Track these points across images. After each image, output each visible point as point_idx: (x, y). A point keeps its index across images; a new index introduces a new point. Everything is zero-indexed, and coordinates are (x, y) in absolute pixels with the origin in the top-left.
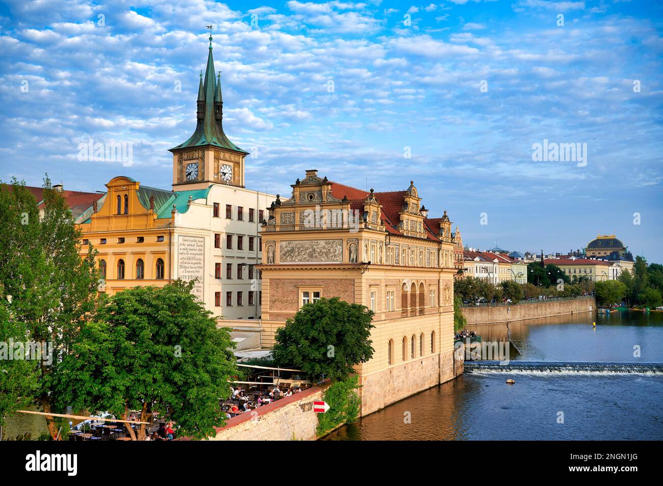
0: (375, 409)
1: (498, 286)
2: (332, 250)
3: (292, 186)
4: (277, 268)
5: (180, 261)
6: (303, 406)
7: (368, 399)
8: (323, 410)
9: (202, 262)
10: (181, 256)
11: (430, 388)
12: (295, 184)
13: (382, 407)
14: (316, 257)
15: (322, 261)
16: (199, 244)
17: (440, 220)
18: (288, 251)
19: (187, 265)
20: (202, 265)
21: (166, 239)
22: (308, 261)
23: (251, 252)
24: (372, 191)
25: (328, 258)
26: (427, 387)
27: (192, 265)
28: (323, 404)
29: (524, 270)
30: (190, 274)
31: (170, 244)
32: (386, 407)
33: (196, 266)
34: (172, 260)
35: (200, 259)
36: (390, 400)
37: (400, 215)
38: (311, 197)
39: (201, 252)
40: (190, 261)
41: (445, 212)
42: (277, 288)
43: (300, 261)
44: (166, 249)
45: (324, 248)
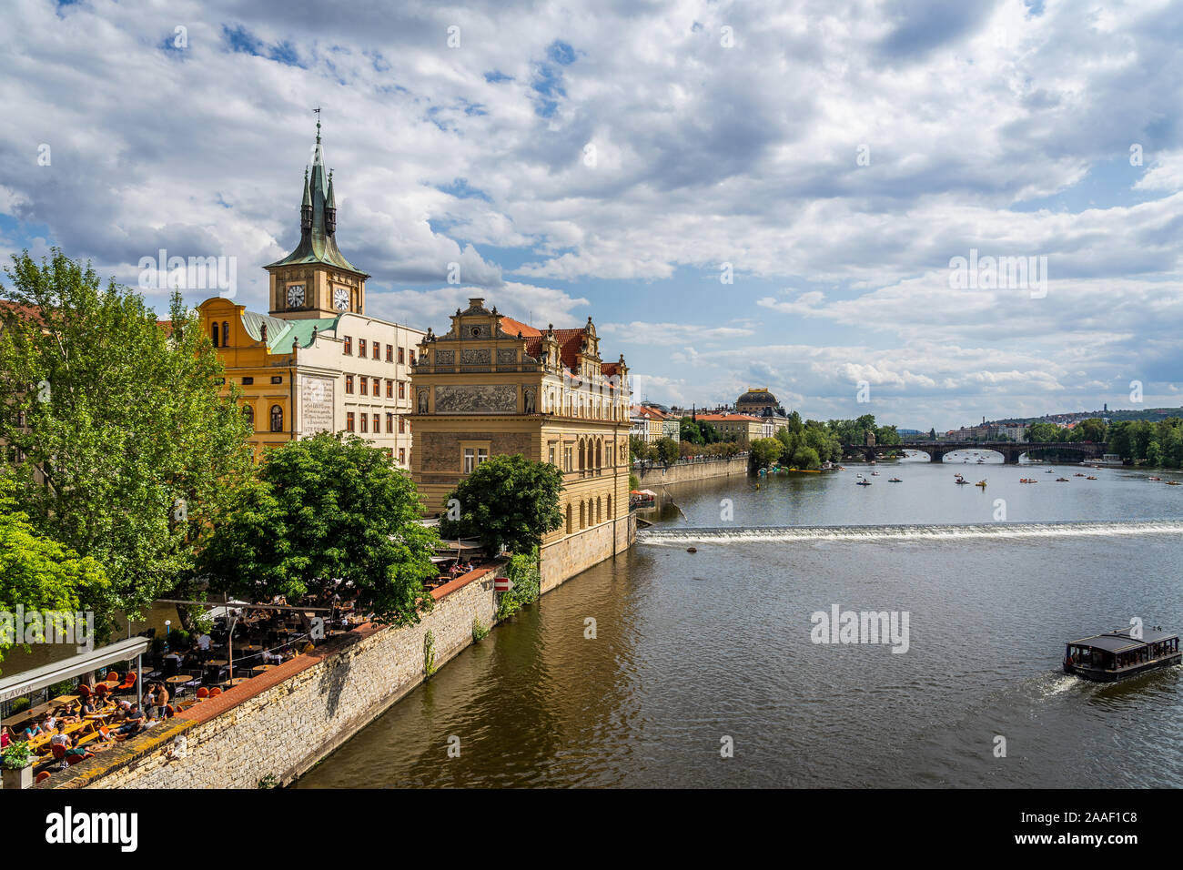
0: (553, 585)
1: (653, 443)
2: (503, 397)
3: (451, 317)
4: (432, 418)
5: (305, 409)
6: (484, 585)
7: (546, 575)
8: (506, 588)
9: (331, 411)
10: (305, 403)
11: (606, 560)
12: (455, 315)
13: (560, 583)
14: (483, 405)
15: (489, 410)
16: (328, 387)
17: (617, 364)
18: (446, 398)
19: (313, 414)
20: (331, 415)
21: (286, 379)
22: (472, 410)
23: (390, 399)
24: (551, 326)
25: (499, 408)
26: (602, 559)
27: (319, 415)
28: (506, 581)
29: (676, 426)
30: (317, 426)
31: (292, 387)
32: (564, 583)
33: (324, 415)
34: (294, 407)
35: (329, 407)
36: (568, 574)
37: (577, 357)
38: (476, 332)
39: (329, 398)
40: (317, 409)
41: (622, 356)
42: (432, 443)
43: (462, 410)
44: (287, 392)
45: (493, 395)
